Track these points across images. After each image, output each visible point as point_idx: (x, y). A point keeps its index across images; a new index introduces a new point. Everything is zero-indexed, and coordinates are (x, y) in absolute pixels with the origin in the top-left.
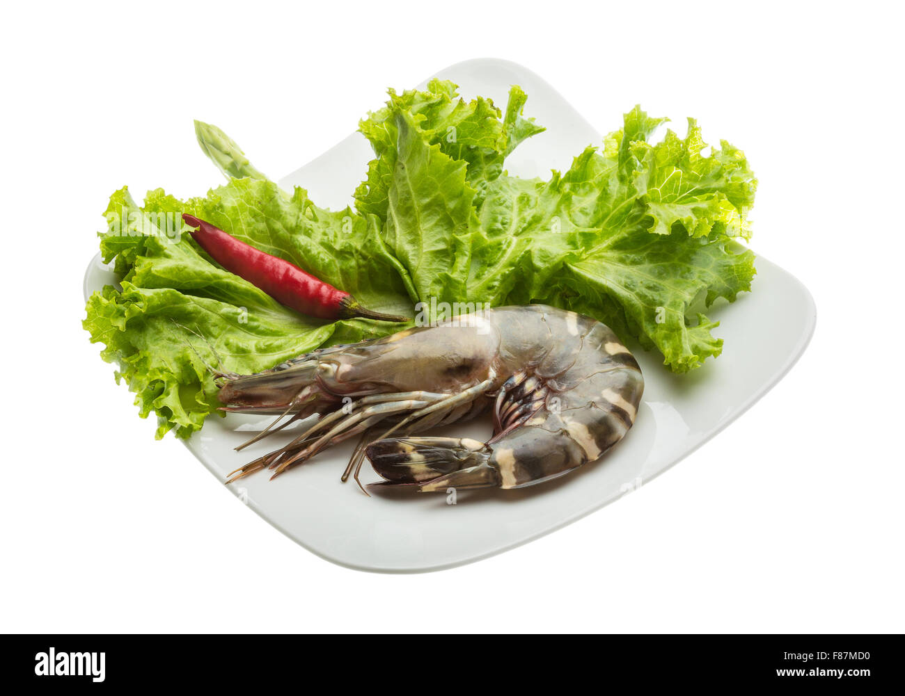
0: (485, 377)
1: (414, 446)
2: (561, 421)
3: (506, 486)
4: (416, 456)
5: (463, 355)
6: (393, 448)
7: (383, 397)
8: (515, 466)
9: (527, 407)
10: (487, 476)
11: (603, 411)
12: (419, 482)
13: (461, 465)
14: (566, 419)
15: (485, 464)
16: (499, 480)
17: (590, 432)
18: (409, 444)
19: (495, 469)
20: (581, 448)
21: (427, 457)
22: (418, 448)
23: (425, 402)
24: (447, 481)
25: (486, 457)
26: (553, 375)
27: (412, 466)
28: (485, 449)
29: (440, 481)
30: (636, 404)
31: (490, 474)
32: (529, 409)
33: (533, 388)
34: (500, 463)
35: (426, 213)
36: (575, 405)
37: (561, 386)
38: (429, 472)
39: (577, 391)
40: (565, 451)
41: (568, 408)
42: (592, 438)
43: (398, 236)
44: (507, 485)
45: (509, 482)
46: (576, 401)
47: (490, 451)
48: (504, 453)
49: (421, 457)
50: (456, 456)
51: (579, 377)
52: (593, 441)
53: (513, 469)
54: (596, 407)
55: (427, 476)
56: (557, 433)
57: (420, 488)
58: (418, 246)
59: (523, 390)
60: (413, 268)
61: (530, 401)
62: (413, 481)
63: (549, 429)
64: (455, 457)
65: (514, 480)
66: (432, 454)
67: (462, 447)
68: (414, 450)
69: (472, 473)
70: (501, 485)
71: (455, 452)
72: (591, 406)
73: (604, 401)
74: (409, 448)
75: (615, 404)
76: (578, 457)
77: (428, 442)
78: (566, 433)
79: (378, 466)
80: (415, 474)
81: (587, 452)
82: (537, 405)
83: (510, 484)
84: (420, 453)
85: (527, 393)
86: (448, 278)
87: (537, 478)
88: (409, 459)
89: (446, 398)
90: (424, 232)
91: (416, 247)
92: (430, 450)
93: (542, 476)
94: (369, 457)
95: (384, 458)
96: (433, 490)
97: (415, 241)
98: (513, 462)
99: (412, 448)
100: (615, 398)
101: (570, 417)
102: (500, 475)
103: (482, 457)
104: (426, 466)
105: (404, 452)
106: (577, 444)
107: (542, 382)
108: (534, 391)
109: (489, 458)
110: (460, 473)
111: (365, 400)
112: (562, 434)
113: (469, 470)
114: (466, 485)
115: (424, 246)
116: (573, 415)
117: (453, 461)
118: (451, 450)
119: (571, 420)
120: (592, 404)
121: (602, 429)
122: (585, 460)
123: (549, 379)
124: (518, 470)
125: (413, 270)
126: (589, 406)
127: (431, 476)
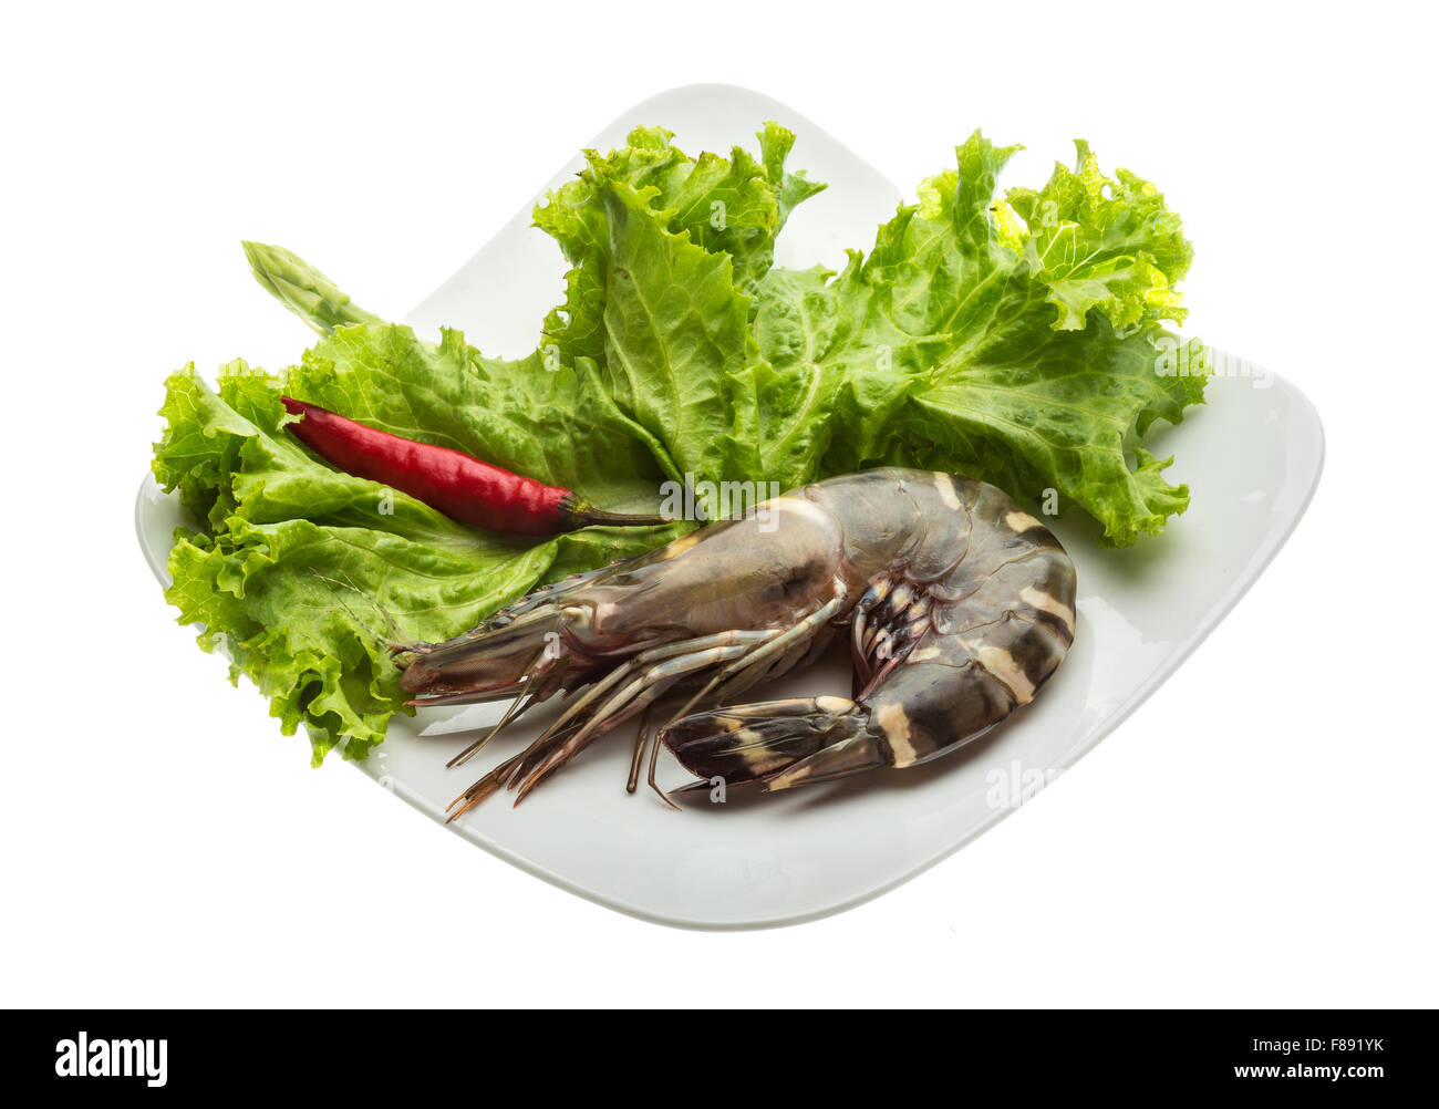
0: (829, 594)
1: (741, 720)
2: (967, 648)
3: (901, 764)
4: (747, 735)
5: (790, 565)
6: (709, 727)
7: (672, 648)
8: (910, 729)
9: (903, 633)
10: (869, 753)
11: (1026, 622)
12: (760, 776)
13: (824, 740)
14: (975, 643)
15: (862, 733)
16: (888, 756)
17: (1014, 659)
18: (733, 717)
19: (879, 737)
20: (1005, 685)
21: (765, 735)
22: (749, 723)
23: (741, 647)
24: (808, 768)
25: (862, 721)
26: (935, 576)
27: (746, 753)
28: (857, 709)
29: (795, 771)
30: (1071, 605)
31: (875, 747)
32: (906, 636)
33: (907, 601)
34: (885, 728)
35: (674, 344)
36: (984, 619)
37: (952, 593)
38: (774, 759)
39: (981, 597)
40: (982, 695)
41: (973, 626)
42: (1019, 668)
43: (635, 387)
44: (902, 761)
45: (905, 757)
46: (983, 614)
47: (866, 711)
48: (888, 710)
49: (755, 736)
50: (815, 726)
51: (977, 573)
52: (1022, 673)
53: (908, 735)
54: (1016, 617)
55: (771, 766)
56: (963, 669)
57: (766, 786)
58: (671, 398)
59: (891, 608)
60: (669, 435)
61: (905, 623)
62: (751, 776)
63: (950, 663)
64: (811, 728)
65: (912, 752)
66: (774, 729)
67: (820, 711)
68: (742, 726)
69: (847, 750)
70: (893, 764)
71: (811, 721)
72: (1008, 620)
73: (1027, 608)
74: (734, 724)
75: (1044, 609)
76: (1002, 700)
77: (763, 710)
78: (979, 665)
79: (688, 759)
80: (752, 764)
81: (1016, 691)
82: (918, 628)
83: (908, 758)
84: (753, 729)
85: (897, 610)
86: (730, 444)
87: (947, 744)
88: (738, 742)
89: (774, 637)
90: (677, 375)
91: (669, 401)
92: (770, 723)
93: (953, 739)
94: (671, 746)
95: (697, 746)
96: (788, 786)
97: (665, 392)
98: (906, 724)
99: (739, 723)
100: (1040, 601)
101: (980, 640)
102: (890, 747)
103: (856, 722)
104: (768, 749)
105: (727, 731)
106: (999, 681)
107: (919, 590)
108: (909, 606)
109: (868, 723)
110: (825, 754)
111: (644, 657)
112: (973, 668)
113: (841, 745)
114: (839, 772)
115: (681, 396)
116: (985, 635)
117: (811, 734)
118: (803, 718)
119: (981, 645)
120: (1011, 614)
121: (1032, 652)
122: (1014, 704)
123: (930, 583)
124: (915, 734)
125: (671, 439)
126: (1005, 618)
127: (777, 764)
